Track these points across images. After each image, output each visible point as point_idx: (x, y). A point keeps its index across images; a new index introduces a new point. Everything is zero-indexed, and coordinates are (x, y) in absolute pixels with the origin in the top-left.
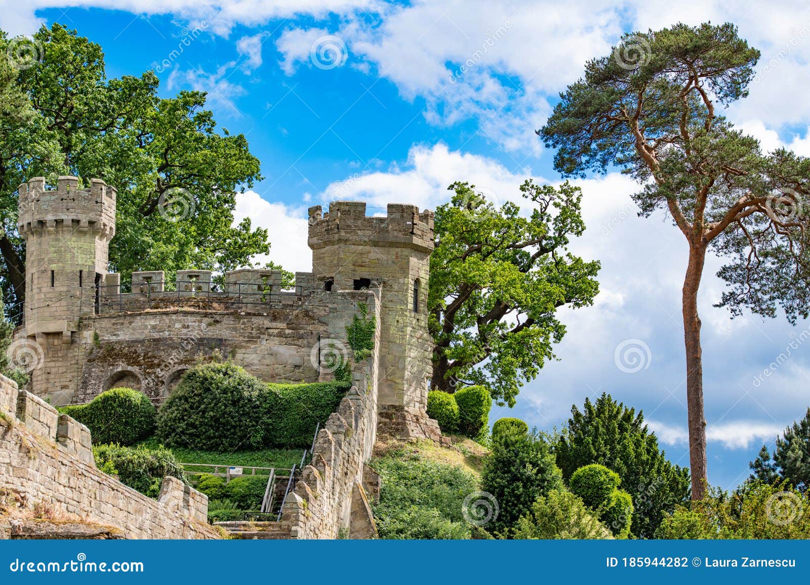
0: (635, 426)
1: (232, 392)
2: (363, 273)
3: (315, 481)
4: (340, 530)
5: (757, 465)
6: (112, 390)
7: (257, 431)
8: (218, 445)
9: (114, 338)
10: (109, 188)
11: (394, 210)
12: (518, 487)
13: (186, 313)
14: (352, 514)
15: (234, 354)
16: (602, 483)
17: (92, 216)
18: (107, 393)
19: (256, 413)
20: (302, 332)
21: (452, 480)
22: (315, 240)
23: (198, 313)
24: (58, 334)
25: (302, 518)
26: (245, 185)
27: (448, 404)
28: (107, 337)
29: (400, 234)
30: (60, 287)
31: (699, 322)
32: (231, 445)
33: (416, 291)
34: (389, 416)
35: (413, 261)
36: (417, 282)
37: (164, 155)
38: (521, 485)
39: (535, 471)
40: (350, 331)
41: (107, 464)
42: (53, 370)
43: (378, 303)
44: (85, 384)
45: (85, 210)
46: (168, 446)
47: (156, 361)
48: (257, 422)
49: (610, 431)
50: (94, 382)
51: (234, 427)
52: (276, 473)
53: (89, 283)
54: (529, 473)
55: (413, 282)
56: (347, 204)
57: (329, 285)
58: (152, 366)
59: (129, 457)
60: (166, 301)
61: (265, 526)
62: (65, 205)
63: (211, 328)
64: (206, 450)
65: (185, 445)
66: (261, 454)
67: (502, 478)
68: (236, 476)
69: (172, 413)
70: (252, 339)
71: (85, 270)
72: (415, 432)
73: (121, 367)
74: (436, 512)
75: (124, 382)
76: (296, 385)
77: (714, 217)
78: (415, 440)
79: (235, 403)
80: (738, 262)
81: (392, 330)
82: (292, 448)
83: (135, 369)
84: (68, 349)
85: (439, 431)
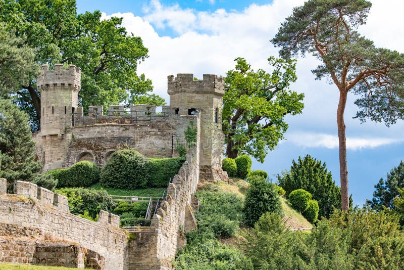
0: (322, 169)
1: (133, 163)
2: (193, 106)
3: (166, 207)
4: (180, 226)
5: (378, 187)
6: (80, 162)
7: (144, 180)
8: (127, 187)
9: (81, 137)
10: (77, 68)
11: (206, 77)
12: (261, 204)
13: (113, 126)
14: (185, 218)
15: (134, 144)
16: (303, 198)
17: (70, 82)
18: (78, 163)
19: (144, 172)
20: (165, 133)
21: (232, 200)
22: (170, 91)
23: (118, 125)
24: (56, 135)
25: (160, 225)
26: (141, 60)
27: (232, 164)
28: (78, 137)
29: (209, 88)
30: (56, 114)
31: (345, 126)
32: (133, 187)
33: (216, 113)
34: (204, 170)
35: (215, 100)
36: (217, 109)
37: (103, 47)
38: (262, 203)
39: (268, 196)
40: (186, 133)
41: (78, 197)
42: (54, 152)
43: (199, 120)
44: (68, 158)
45: (67, 79)
46: (105, 187)
47: (100, 148)
48: (144, 176)
49: (309, 172)
50: (72, 157)
51: (134, 179)
52: (153, 199)
53: (69, 112)
54: (265, 197)
55: (215, 110)
56: (185, 75)
57: (177, 111)
58: (98, 150)
59: (87, 194)
60: (104, 120)
61: (144, 228)
62: (58, 77)
63: (124, 132)
64: (122, 189)
65: (113, 187)
66: (146, 190)
67: (253, 200)
68: (135, 201)
69: (107, 172)
70: (142, 137)
71: (67, 106)
72: (216, 178)
73: (84, 150)
74: (224, 216)
75: (85, 157)
76: (161, 159)
77: (354, 76)
78: (216, 181)
79: (134, 168)
80: (364, 97)
81: (206, 131)
82: (160, 187)
83: (91, 151)
84: (61, 142)
85: (227, 177)
